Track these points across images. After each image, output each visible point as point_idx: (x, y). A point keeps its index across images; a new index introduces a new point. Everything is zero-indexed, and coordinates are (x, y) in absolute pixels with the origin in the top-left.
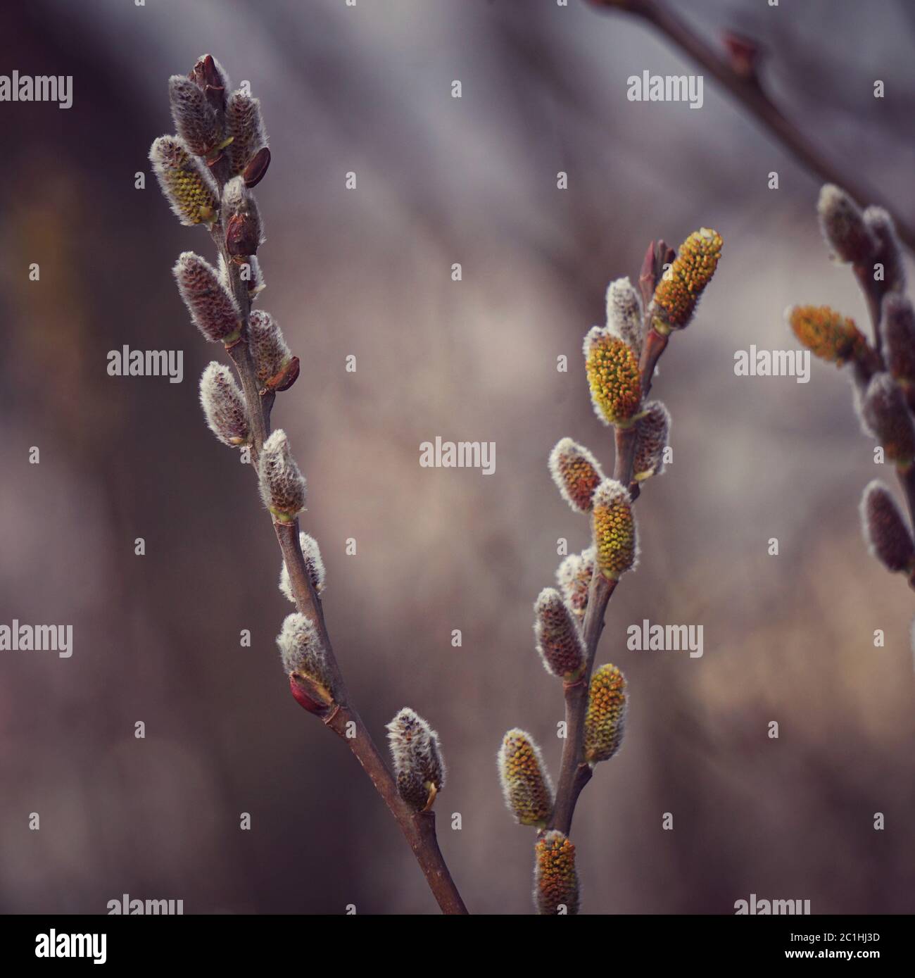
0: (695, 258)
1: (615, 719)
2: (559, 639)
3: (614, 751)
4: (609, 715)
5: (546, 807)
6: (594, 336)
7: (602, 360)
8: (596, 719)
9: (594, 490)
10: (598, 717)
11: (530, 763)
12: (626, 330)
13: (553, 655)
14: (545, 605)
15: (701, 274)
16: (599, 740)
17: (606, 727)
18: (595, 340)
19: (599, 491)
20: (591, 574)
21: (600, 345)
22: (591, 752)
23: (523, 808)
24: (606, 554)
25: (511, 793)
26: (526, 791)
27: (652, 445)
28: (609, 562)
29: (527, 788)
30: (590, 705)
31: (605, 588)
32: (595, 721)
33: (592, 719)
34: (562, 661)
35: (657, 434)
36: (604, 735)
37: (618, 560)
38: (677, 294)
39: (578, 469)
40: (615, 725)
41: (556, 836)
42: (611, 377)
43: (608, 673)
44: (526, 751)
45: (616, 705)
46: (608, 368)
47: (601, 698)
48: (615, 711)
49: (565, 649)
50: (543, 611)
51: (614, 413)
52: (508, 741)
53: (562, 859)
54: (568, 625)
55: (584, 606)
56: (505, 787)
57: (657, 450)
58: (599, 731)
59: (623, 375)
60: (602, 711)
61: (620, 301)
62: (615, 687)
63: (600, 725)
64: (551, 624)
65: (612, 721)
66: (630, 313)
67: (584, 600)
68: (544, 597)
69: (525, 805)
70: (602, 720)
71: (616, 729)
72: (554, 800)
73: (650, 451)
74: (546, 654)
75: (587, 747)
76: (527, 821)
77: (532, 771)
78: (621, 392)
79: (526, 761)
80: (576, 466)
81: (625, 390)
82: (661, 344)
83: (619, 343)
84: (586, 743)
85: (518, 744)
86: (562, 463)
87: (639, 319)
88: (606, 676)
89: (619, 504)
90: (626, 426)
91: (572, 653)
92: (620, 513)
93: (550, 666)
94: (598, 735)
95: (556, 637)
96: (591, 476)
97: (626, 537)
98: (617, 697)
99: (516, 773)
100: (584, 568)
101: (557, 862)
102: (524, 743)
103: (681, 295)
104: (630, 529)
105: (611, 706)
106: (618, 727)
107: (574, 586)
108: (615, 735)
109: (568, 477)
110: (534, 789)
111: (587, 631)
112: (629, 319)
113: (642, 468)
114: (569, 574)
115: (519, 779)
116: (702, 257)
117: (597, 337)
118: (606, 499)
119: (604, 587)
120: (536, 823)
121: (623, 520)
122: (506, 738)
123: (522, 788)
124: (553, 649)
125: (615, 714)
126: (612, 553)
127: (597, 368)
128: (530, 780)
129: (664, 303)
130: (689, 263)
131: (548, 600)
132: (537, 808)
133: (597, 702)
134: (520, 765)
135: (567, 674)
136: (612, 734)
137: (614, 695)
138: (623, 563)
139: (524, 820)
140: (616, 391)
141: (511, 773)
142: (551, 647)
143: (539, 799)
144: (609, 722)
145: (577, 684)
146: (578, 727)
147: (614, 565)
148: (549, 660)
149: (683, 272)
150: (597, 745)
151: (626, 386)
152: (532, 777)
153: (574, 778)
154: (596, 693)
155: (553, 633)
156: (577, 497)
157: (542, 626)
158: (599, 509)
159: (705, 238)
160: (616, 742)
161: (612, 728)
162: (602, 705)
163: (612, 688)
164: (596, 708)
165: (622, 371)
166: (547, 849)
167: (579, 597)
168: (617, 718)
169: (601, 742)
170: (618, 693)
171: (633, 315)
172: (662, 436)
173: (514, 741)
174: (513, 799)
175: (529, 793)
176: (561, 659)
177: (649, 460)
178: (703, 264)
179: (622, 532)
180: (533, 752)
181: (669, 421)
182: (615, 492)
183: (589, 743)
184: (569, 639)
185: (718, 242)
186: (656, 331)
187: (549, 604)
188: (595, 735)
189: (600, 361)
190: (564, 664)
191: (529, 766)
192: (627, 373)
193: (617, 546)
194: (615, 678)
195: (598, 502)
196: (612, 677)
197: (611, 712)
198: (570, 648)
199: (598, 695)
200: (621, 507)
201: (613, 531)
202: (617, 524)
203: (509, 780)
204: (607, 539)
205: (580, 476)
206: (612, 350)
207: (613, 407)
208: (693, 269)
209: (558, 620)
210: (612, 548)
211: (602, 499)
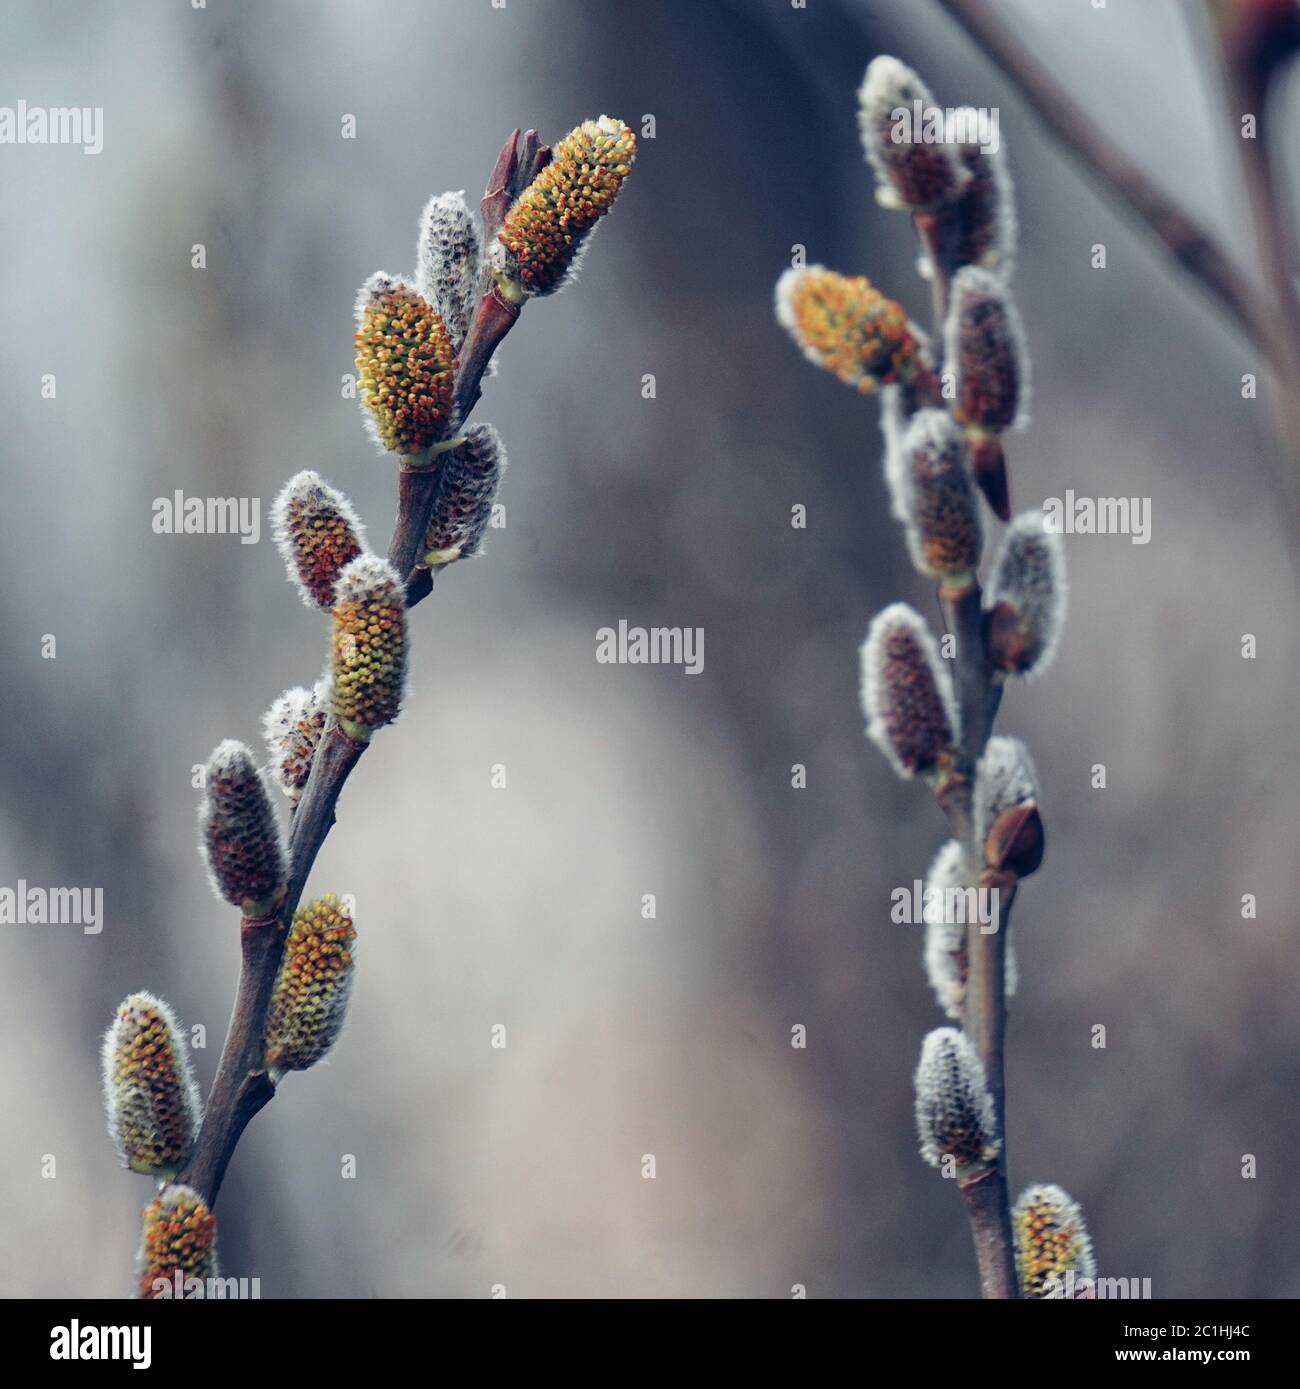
0: (579, 166)
1: (327, 996)
2: (239, 836)
3: (319, 1054)
4: (317, 987)
5: (179, 1142)
6: (376, 288)
7: (385, 333)
8: (292, 991)
9: (340, 570)
10: (296, 987)
11: (159, 1059)
12: (446, 285)
13: (225, 863)
14: (220, 771)
15: (587, 199)
16: (293, 1030)
17: (308, 1008)
18: (377, 295)
19: (349, 571)
20: (322, 725)
21: (384, 305)
22: (275, 1051)
23: (137, 1140)
24: (347, 690)
25: (117, 1110)
26: (145, 1109)
27: (464, 502)
28: (352, 706)
29: (148, 1104)
30: (286, 965)
31: (340, 754)
32: (290, 996)
33: (285, 991)
34: (241, 878)
35: (477, 482)
36: (303, 1023)
37: (368, 703)
38: (539, 230)
39: (321, 528)
40: (326, 1007)
41: (183, 1195)
42: (396, 367)
43: (325, 910)
44: (156, 1035)
45: (334, 969)
46: (393, 348)
47: (306, 954)
48: (330, 980)
49: (248, 856)
50: (217, 781)
51: (397, 434)
52: (125, 1014)
53: (188, 1241)
54: (260, 813)
55: (300, 783)
56: (110, 1097)
57: (473, 512)
58: (294, 1014)
59: (417, 365)
60: (306, 978)
61: (441, 232)
62: (336, 937)
63: (298, 1004)
64: (227, 806)
65: (322, 999)
66: (457, 255)
67: (303, 772)
68: (221, 755)
69: (141, 1135)
70: (304, 995)
71: (327, 1014)
72: (196, 1131)
73: (459, 513)
74: (214, 861)
75: (269, 1041)
76: (144, 1164)
77: (162, 1074)
78: (412, 396)
79: (153, 1055)
80: (318, 524)
81: (419, 393)
82: (502, 319)
83: (421, 305)
84: (268, 1034)
85: (143, 1021)
86: (294, 514)
87: (473, 269)
88: (321, 917)
89: (381, 601)
90: (420, 462)
91: (260, 864)
92: (380, 618)
93: (219, 884)
94: (292, 1022)
95: (234, 831)
96: (343, 545)
97: (387, 663)
98: (337, 955)
99: (133, 1074)
100: (312, 712)
101: (177, 1245)
102: (155, 1020)
103: (547, 234)
104: (397, 650)
105: (323, 970)
106: (331, 1010)
107: (290, 743)
108: (324, 1025)
109: (301, 541)
110: (161, 1107)
111: (299, 828)
112: (453, 267)
113: (441, 542)
114: (284, 721)
115: (136, 1085)
116: (592, 167)
117: (381, 291)
118: (357, 589)
119: (340, 751)
120: (157, 1169)
121: (386, 631)
122: (124, 1008)
123: (138, 1102)
124: (226, 853)
125: (329, 986)
126: (358, 689)
127: (374, 345)
128: (154, 1089)
129: (515, 244)
130: (568, 177)
131: (228, 761)
132: (162, 1144)
133: (298, 961)
134: (142, 1060)
135: (248, 902)
136: (318, 1022)
137: (330, 951)
138: (378, 712)
139: (135, 1162)
140: (404, 394)
141: (124, 1072)
142: (224, 849)
143: (166, 1127)
144: (316, 1000)
145: (264, 924)
146: (257, 1002)
147: (360, 712)
148: (218, 871)
149: (555, 191)
150: (288, 1039)
151: (422, 385)
152: (161, 1085)
153: (238, 1096)
154: (298, 944)
155: (230, 823)
156: (313, 580)
157: (211, 809)
158: (345, 606)
159: (603, 134)
160: (325, 1039)
161: (320, 1011)
162: (306, 967)
163: (329, 937)
164: (296, 971)
165: (416, 358)
166: (161, 1218)
167: (294, 766)
168: (332, 994)
169: (296, 1034)
170: (340, 948)
171: (463, 259)
172: (485, 488)
173: (136, 1014)
174: (120, 1122)
175: (151, 1113)
176: (238, 874)
177: (456, 529)
178: (591, 180)
179: (380, 653)
180: (168, 1038)
181: (503, 462)
182: (376, 578)
183: (274, 1034)
184: (257, 839)
185: (625, 143)
186: (498, 293)
187: (229, 770)
188: (286, 1022)
189: (379, 333)
190: (243, 883)
191: (157, 1065)
192: (425, 363)
193: (367, 677)
194: (338, 920)
195: (343, 594)
196: (331, 918)
197: (322, 982)
198: (258, 855)
199: (302, 948)
200: (382, 607)
201: (363, 649)
202: (373, 636)
203: (118, 1085)
204: (350, 663)
205: (323, 543)
206: (405, 317)
207: (395, 423)
208: (573, 188)
209: (240, 800)
210: (358, 680)
211: (351, 589)
